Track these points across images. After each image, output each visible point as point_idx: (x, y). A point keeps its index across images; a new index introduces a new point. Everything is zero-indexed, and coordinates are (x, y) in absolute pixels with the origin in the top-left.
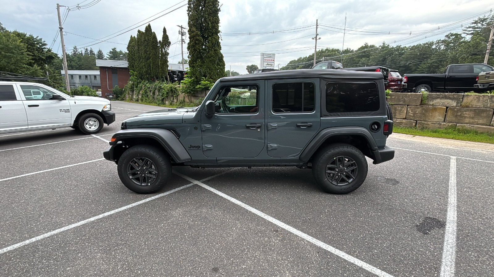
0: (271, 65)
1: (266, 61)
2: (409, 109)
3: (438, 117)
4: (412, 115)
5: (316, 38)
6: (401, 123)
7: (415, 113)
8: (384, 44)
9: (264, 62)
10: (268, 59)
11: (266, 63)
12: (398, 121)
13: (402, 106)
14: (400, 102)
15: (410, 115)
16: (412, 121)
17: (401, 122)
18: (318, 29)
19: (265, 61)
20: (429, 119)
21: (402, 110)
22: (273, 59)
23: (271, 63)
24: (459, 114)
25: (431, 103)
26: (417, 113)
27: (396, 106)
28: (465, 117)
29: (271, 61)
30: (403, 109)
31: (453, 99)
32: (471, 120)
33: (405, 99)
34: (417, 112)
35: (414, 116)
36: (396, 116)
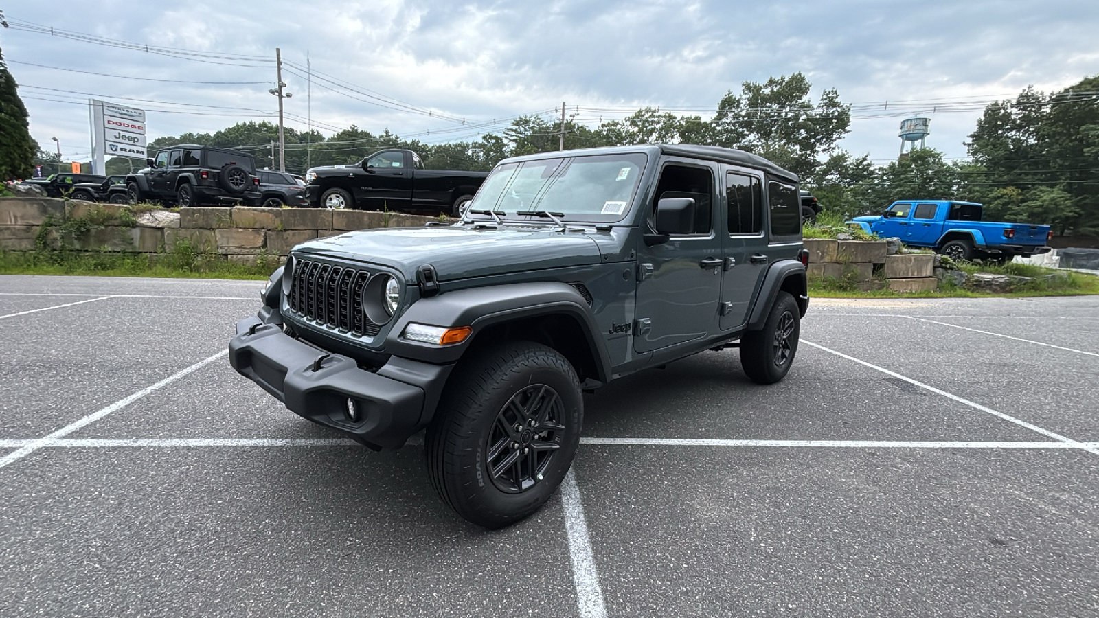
0: (134, 142)
1: (114, 126)
5: (279, 91)
8: (387, 132)
9: (105, 128)
10: (123, 121)
11: (116, 133)
18: (282, 71)
19: (107, 125)
22: (137, 124)
23: (133, 135)
29: (129, 129)
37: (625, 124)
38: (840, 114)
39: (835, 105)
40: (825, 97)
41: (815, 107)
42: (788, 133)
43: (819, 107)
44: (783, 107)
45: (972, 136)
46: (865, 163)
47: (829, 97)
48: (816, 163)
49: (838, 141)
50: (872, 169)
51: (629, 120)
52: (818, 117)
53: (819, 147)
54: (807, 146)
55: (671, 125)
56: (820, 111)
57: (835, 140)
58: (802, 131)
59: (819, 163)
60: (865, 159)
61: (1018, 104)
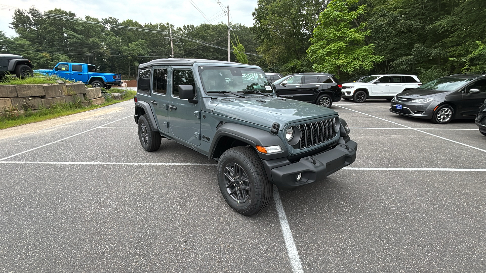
61: (31, 13)
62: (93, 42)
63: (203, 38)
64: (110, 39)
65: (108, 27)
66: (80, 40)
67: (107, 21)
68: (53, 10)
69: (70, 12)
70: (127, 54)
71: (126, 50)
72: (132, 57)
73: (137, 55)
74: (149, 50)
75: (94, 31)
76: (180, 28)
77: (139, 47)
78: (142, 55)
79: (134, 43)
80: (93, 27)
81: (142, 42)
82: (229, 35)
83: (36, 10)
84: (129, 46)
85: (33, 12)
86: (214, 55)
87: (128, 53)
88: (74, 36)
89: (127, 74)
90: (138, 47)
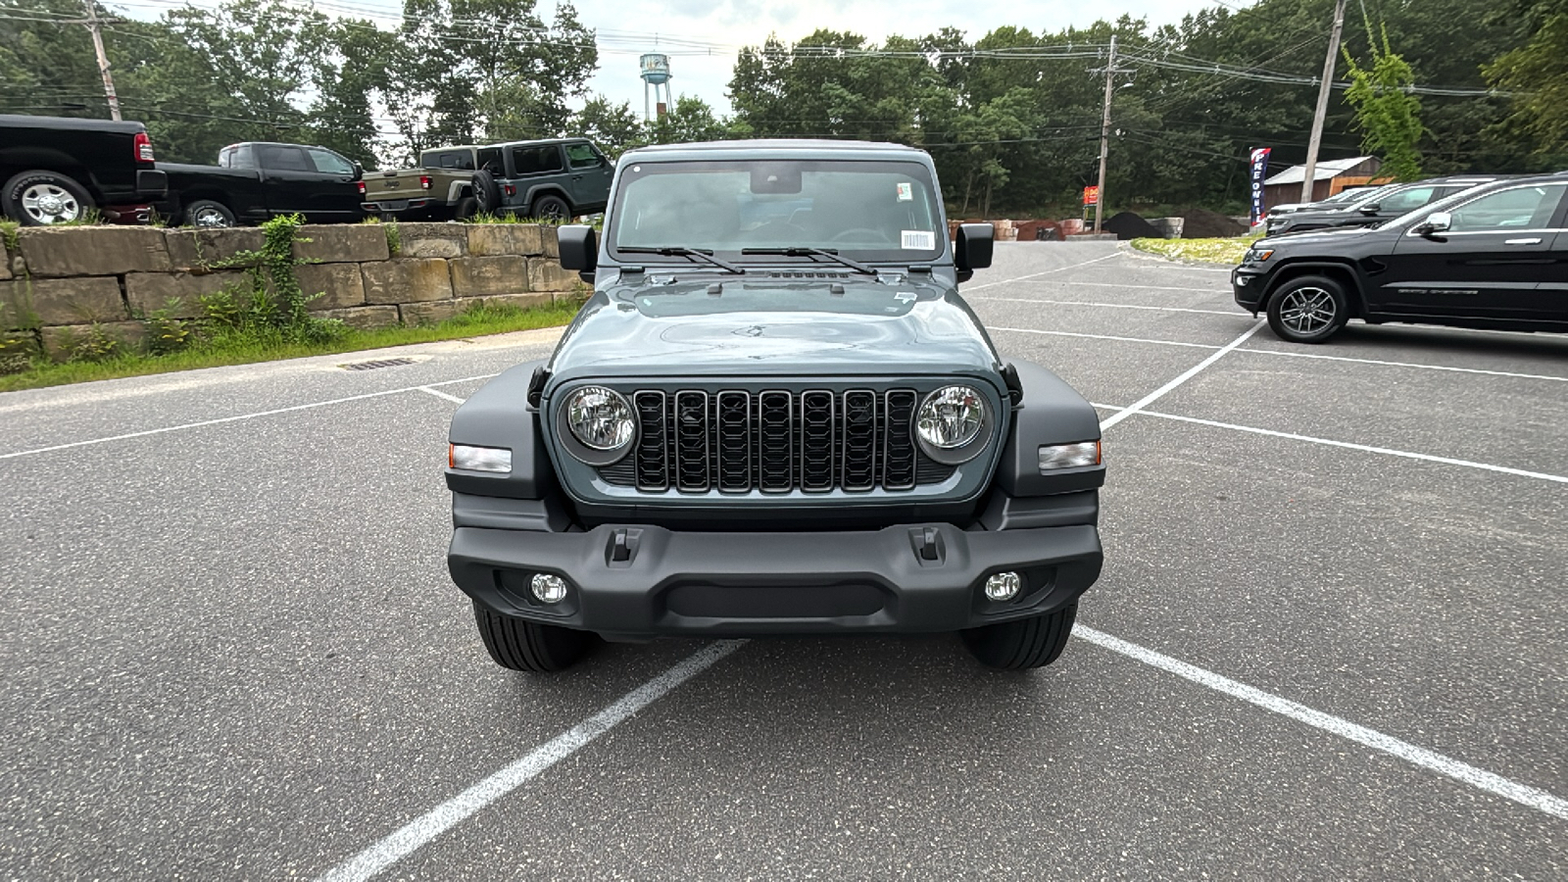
2: (367, 274)
3: (438, 287)
4: (381, 290)
6: (361, 320)
7: (386, 285)
12: (351, 315)
13: (345, 266)
14: (336, 253)
15: (377, 291)
16: (389, 307)
17: (362, 316)
20: (424, 295)
21: (349, 279)
24: (475, 273)
25: (411, 252)
26: (392, 284)
27: (328, 268)
28: (488, 278)
30: (352, 276)
31: (450, 237)
32: (500, 285)
33: (345, 244)
34: (391, 280)
35: (387, 293)
36: (339, 301)
37: (223, 16)
38: (585, 42)
39: (575, 26)
40: (560, 13)
41: (550, 27)
42: (521, 62)
43: (554, 28)
44: (505, 19)
45: (730, 86)
46: (627, 114)
47: (565, 14)
48: (566, 112)
49: (587, 79)
50: (635, 122)
51: (230, 8)
52: (556, 42)
53: (568, 89)
54: (551, 85)
55: (323, 29)
56: (557, 34)
57: (583, 79)
58: (538, 61)
59: (570, 111)
60: (625, 109)
61: (766, 52)
62: (884, 109)
63: (1258, 52)
64: (930, 96)
65: (933, 59)
66: (855, 107)
67: (932, 43)
68: (811, 34)
69: (847, 35)
70: (969, 137)
71: (969, 124)
72: (981, 146)
73: (997, 139)
74: (1041, 118)
75: (893, 76)
76: (1170, 29)
77: (1010, 111)
78: (1013, 138)
79: (997, 101)
80: (890, 65)
81: (1024, 95)
82: (1339, 22)
83: (779, 45)
84: (980, 111)
85: (772, 49)
86: (1296, 115)
87: (970, 134)
88: (843, 99)
89: (962, 199)
90: (1007, 113)
